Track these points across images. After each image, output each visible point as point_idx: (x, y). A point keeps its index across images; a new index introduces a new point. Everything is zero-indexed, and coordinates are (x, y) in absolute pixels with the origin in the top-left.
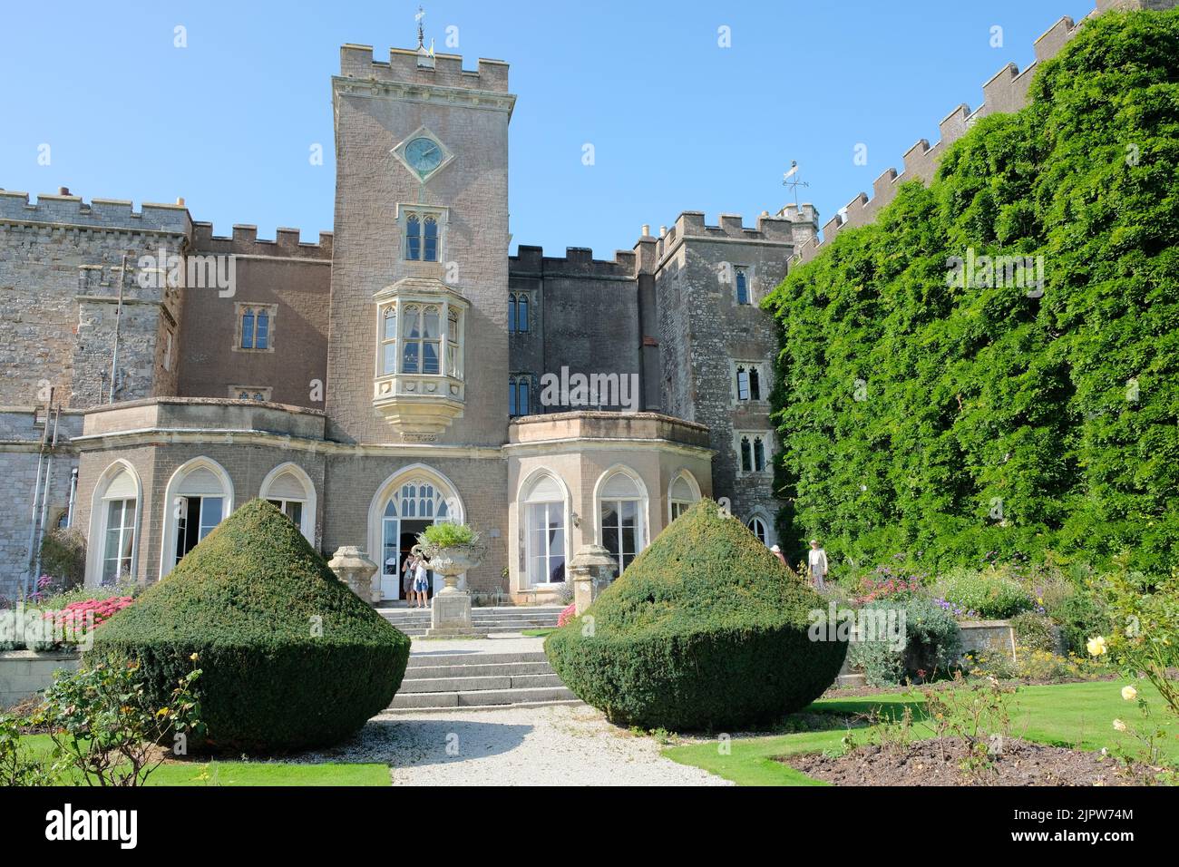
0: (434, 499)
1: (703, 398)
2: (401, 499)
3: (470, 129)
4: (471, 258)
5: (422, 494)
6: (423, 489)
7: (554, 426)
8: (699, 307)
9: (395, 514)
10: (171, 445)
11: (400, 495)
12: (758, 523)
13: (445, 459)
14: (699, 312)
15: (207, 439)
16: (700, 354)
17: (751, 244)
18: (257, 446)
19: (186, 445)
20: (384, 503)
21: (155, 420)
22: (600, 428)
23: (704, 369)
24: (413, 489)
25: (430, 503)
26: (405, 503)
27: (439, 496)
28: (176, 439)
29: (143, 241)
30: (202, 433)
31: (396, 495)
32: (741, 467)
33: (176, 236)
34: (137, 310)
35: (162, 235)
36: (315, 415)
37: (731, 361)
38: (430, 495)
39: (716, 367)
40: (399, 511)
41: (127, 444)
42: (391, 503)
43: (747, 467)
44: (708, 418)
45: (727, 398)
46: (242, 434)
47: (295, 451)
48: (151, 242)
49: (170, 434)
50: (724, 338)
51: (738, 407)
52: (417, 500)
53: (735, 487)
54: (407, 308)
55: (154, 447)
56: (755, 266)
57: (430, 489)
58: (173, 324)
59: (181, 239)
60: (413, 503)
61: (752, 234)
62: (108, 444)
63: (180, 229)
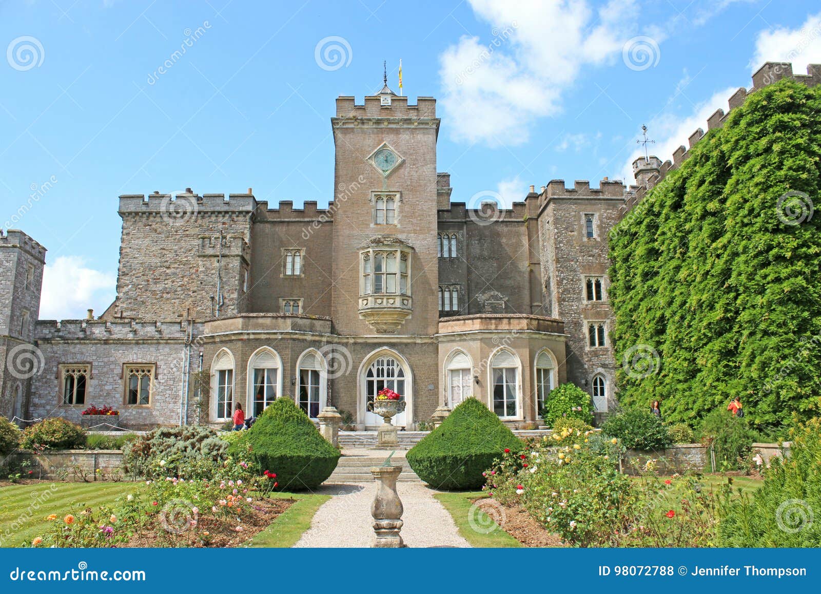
0: (395, 367)
1: (564, 300)
2: (376, 367)
3: (413, 141)
4: (415, 221)
5: (388, 365)
6: (388, 361)
7: (465, 323)
8: (560, 242)
9: (372, 376)
10: (249, 339)
11: (375, 365)
12: (600, 379)
13: (401, 344)
14: (561, 245)
15: (268, 336)
16: (562, 272)
17: (595, 199)
18: (294, 340)
19: (257, 339)
20: (366, 370)
21: (240, 327)
22: (491, 324)
23: (565, 282)
24: (383, 361)
25: (393, 369)
26: (378, 369)
27: (398, 365)
28: (252, 337)
29: (230, 216)
30: (265, 333)
31: (373, 365)
32: (588, 344)
33: (248, 212)
34: (228, 260)
35: (240, 212)
36: (325, 320)
37: (582, 276)
38: (393, 365)
39: (572, 280)
40: (375, 373)
41: (227, 341)
42: (370, 370)
43: (592, 343)
44: (567, 313)
45: (579, 300)
46: (287, 333)
47: (314, 341)
48: (234, 216)
49: (248, 334)
50: (577, 261)
51: (587, 305)
52: (385, 368)
53: (585, 356)
54: (376, 255)
55: (240, 342)
56: (598, 214)
57: (393, 361)
58: (248, 264)
59: (250, 214)
60: (383, 369)
61: (596, 192)
62: (217, 340)
63: (250, 208)
